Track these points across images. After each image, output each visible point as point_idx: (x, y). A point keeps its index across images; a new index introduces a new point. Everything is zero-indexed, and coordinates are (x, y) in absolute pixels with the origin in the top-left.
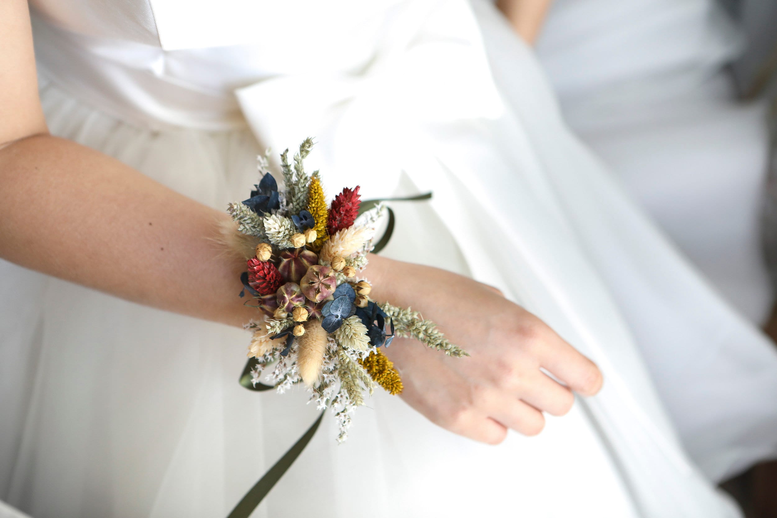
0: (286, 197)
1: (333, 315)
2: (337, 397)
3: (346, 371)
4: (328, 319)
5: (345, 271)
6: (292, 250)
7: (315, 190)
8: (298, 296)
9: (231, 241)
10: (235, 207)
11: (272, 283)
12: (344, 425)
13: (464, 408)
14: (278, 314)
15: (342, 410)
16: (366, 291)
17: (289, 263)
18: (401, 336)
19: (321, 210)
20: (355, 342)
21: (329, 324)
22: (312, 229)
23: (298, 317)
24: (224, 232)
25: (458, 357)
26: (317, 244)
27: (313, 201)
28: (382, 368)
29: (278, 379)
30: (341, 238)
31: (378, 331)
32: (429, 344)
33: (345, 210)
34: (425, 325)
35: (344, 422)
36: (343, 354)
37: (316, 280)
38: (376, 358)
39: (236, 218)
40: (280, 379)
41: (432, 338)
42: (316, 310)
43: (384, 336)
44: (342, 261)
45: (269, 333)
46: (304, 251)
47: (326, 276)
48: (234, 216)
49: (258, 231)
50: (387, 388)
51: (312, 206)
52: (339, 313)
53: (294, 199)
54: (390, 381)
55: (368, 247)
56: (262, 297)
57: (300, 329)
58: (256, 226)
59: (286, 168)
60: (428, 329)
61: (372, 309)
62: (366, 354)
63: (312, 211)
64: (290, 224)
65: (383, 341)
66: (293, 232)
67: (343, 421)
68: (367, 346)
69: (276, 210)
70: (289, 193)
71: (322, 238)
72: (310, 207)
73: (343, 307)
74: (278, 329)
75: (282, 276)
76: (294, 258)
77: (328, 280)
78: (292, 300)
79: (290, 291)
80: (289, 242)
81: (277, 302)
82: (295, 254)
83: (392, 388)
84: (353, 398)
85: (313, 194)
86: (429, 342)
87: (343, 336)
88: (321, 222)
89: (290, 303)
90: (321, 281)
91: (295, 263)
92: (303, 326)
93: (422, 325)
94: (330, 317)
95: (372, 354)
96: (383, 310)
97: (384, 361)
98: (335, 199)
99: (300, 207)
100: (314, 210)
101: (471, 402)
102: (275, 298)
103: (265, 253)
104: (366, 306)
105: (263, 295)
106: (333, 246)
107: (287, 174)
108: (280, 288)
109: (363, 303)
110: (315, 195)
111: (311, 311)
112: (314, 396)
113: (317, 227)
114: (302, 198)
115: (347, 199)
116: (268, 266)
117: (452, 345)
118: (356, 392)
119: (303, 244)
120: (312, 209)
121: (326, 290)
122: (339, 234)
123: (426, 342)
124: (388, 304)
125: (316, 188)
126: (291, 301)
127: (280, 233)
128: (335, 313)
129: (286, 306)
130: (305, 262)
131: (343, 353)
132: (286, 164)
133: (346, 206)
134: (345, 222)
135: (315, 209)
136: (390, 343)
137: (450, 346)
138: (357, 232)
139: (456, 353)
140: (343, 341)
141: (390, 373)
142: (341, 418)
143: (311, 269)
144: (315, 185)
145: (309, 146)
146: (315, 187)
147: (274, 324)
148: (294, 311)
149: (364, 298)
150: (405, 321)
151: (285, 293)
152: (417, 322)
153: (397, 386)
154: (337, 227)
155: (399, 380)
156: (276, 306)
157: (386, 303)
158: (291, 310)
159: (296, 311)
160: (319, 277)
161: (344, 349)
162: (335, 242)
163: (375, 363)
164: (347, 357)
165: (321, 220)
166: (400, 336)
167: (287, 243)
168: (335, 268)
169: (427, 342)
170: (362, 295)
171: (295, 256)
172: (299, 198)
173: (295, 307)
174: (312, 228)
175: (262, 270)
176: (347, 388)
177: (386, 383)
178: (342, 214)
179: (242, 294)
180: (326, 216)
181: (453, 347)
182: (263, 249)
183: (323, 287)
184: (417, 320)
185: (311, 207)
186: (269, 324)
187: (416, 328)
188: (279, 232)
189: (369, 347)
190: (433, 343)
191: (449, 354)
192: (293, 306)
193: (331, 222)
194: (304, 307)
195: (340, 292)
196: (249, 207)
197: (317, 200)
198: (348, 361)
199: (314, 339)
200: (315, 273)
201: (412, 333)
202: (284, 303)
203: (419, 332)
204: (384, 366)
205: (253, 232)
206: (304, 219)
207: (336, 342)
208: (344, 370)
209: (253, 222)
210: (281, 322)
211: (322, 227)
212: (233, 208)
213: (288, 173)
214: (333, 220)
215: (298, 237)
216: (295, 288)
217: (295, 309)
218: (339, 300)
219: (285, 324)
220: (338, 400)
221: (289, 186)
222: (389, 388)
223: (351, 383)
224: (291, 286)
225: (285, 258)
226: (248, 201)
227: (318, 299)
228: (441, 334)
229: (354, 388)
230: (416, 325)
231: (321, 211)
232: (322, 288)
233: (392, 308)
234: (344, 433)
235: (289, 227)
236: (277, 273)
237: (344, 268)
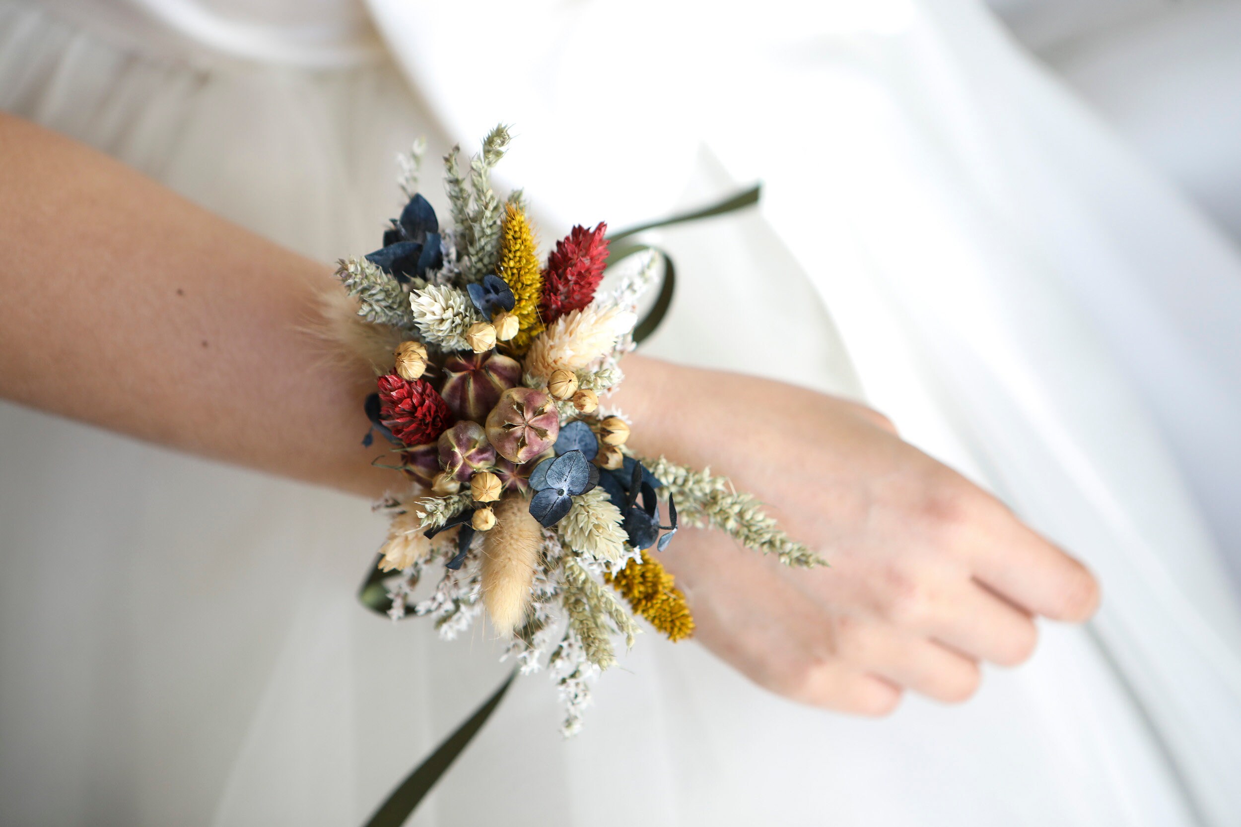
0: (456, 245)
1: (553, 489)
2: (561, 647)
3: (579, 596)
4: (543, 496)
5: (577, 398)
6: (468, 354)
7: (515, 232)
8: (481, 451)
9: (344, 333)
10: (352, 268)
11: (428, 424)
12: (576, 701)
13: (819, 661)
14: (441, 485)
15: (571, 671)
16: (619, 438)
17: (463, 381)
18: (690, 525)
19: (528, 274)
20: (598, 543)
21: (545, 508)
22: (510, 314)
23: (481, 494)
24: (330, 314)
25: (805, 568)
26: (520, 343)
27: (511, 256)
28: (653, 590)
29: (442, 612)
30: (569, 330)
31: (645, 518)
32: (748, 542)
33: (575, 274)
34: (739, 503)
35: (576, 696)
36: (573, 566)
37: (519, 420)
38: (640, 570)
39: (354, 291)
40: (446, 611)
41: (754, 529)
42: (519, 477)
43: (656, 528)
44: (570, 381)
45: (423, 526)
46: (492, 356)
47: (538, 412)
48: (349, 286)
49: (399, 315)
50: (661, 627)
51: (509, 265)
52: (565, 486)
53: (472, 250)
54: (668, 615)
55: (623, 344)
56: (410, 449)
57: (487, 517)
58: (395, 306)
59: (455, 186)
60: (745, 511)
61: (631, 471)
62: (619, 564)
63: (508, 276)
64: (464, 302)
65: (654, 538)
66: (471, 318)
67: (572, 696)
68: (621, 548)
69: (436, 270)
70: (463, 236)
71: (530, 329)
72: (504, 267)
73: (574, 473)
74: (441, 517)
75: (448, 408)
76: (474, 371)
77: (542, 419)
78: (469, 458)
79: (464, 440)
80: (462, 339)
81: (438, 462)
82: (474, 363)
83: (672, 628)
84: (593, 655)
85: (511, 242)
86: (747, 538)
87: (574, 531)
88: (527, 298)
89: (465, 465)
90: (527, 422)
91: (476, 381)
92: (491, 511)
93: (733, 504)
94: (547, 494)
95: (632, 563)
96: (653, 474)
97: (656, 576)
98: (555, 249)
99: (485, 266)
100: (513, 274)
101: (833, 650)
102: (434, 452)
103: (413, 365)
104: (619, 467)
105: (410, 445)
106: (552, 347)
107: (457, 198)
108: (444, 434)
109: (614, 462)
110: (516, 244)
111: (509, 479)
112: (515, 646)
113: (520, 307)
114: (488, 248)
115: (581, 250)
116: (420, 389)
117: (793, 544)
118: (600, 640)
119: (490, 345)
120: (509, 273)
121: (539, 439)
122: (565, 321)
123: (740, 537)
124: (663, 461)
125: (517, 229)
126: (467, 461)
127: (444, 323)
128: (557, 486)
129: (458, 471)
130: (495, 379)
131: (572, 563)
132: (456, 177)
133: (579, 264)
134: (577, 297)
135: (515, 271)
136: (667, 542)
137: (788, 547)
138: (600, 319)
139: (802, 560)
140: (574, 539)
141: (668, 600)
142: (569, 689)
143: (508, 396)
144: (514, 223)
145: (503, 143)
146: (514, 226)
147: (434, 508)
148: (474, 479)
149: (614, 451)
150: (699, 494)
151: (454, 444)
152: (723, 498)
153: (682, 624)
154: (560, 307)
155: (686, 612)
156: (437, 469)
157: (659, 458)
158: (468, 479)
159: (477, 480)
160: (523, 415)
161: (576, 554)
162: (556, 340)
163: (639, 579)
164: (581, 570)
165: (528, 295)
166: (687, 524)
167: (458, 341)
168: (556, 394)
169: (743, 538)
170: (611, 444)
171: (475, 366)
172: (483, 248)
173: (474, 473)
174: (508, 310)
175: (408, 398)
176: (582, 632)
177: (660, 620)
178: (569, 281)
179: (368, 440)
180: (539, 285)
181: (796, 547)
182: (410, 356)
183: (533, 434)
184: (723, 492)
185: (507, 268)
186: (423, 510)
187: (721, 510)
188: (442, 321)
189: (626, 549)
190: (754, 540)
191: (788, 561)
192: (470, 471)
193: (548, 297)
194: (493, 473)
195: (566, 438)
196: (381, 267)
197: (518, 254)
198: (583, 579)
199: (515, 536)
200: (515, 407)
201: (712, 520)
202: (453, 465)
203: (727, 519)
204: (655, 584)
205: (388, 318)
206: (492, 291)
207: (558, 540)
208: (574, 594)
209: (389, 298)
210: (448, 501)
211: (529, 308)
212: (347, 270)
213: (459, 195)
214: (552, 294)
215: (480, 331)
216: (476, 434)
217: (475, 477)
218: (564, 460)
219: (456, 506)
220: (564, 653)
221: (462, 222)
222: (665, 629)
223: (589, 623)
224: (466, 429)
225: (455, 371)
226: (378, 253)
227: (522, 456)
228: (771, 522)
229: (594, 632)
230: (719, 503)
231: (528, 276)
232: (530, 436)
233: (673, 469)
234: (576, 718)
235: (461, 310)
236: (439, 403)
237: (575, 393)
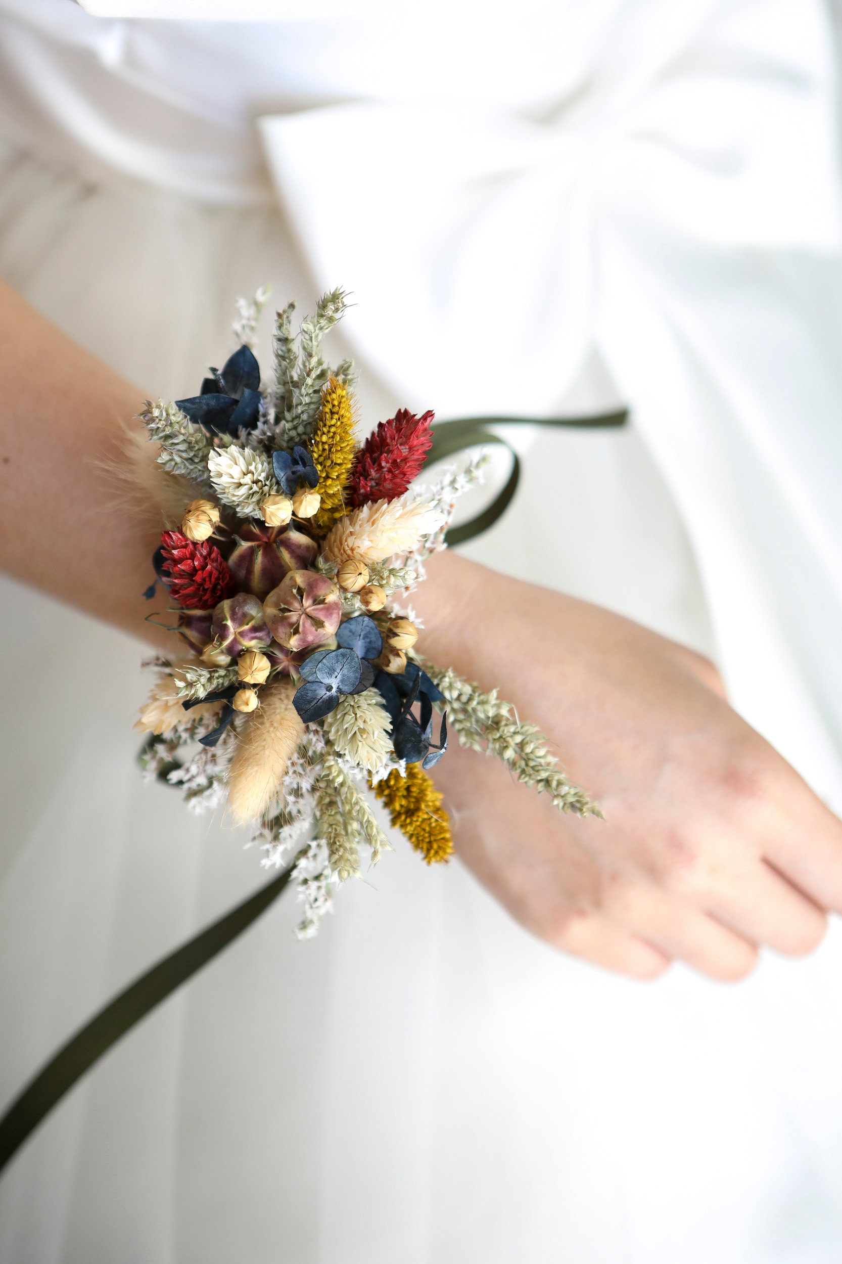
0: (276, 406)
1: (322, 683)
2: (309, 846)
3: (334, 798)
4: (311, 689)
5: (365, 593)
6: (261, 523)
7: (334, 406)
8: (255, 629)
9: (144, 477)
10: (156, 413)
11: (208, 589)
12: (314, 906)
13: (581, 914)
14: (210, 655)
15: (316, 873)
16: (406, 642)
17: (252, 552)
19: (340, 453)
20: (359, 749)
21: (310, 702)
22: (312, 491)
23: (246, 674)
24: (134, 454)
25: (578, 815)
26: (321, 522)
27: (325, 430)
28: (414, 806)
29: (193, 785)
30: (372, 520)
31: (416, 731)
32: (523, 776)
33: (390, 461)
34: (522, 734)
35: (316, 900)
36: (332, 765)
37: (296, 605)
38: (406, 783)
39: (155, 437)
40: (199, 785)
41: (532, 764)
42: (293, 663)
43: (426, 744)
44: (360, 574)
45: (180, 695)
46: (288, 531)
47: (318, 601)
48: (152, 430)
49: (199, 470)
50: (417, 846)
51: (321, 439)
52: (335, 683)
53: (288, 416)
54: (427, 835)
55: (433, 543)
56: (186, 611)
57: (248, 699)
58: (196, 460)
59: (283, 345)
60: (527, 743)
61: (413, 679)
62: (383, 774)
63: (319, 450)
64: (267, 469)
65: (423, 753)
66: (271, 487)
67: (312, 898)
68: (385, 758)
69: (249, 429)
70: (283, 398)
71: (333, 510)
72: (315, 441)
73: (345, 671)
74: (202, 689)
75: (232, 576)
76: (266, 543)
77: (321, 610)
78: (242, 634)
79: (240, 614)
80: (257, 508)
81: (210, 631)
82: (269, 534)
83: (428, 850)
84: (335, 862)
85: (327, 416)
86: (523, 771)
87: (337, 731)
88: (335, 477)
89: (235, 641)
90: (305, 610)
91: (265, 554)
92: (256, 693)
93: (515, 733)
94: (314, 687)
95: (394, 774)
96: (438, 685)
97: (422, 792)
98: (376, 430)
99: (299, 435)
100: (324, 450)
101: (598, 904)
102: (209, 619)
103: (199, 527)
104: (400, 672)
105: (188, 608)
106: (351, 533)
107: (283, 358)
108: (221, 603)
109: (396, 665)
110: (332, 418)
111: (282, 662)
112: (261, 835)
113: (326, 485)
114: (305, 417)
115: (402, 437)
116: (204, 552)
117: (570, 788)
118: (345, 849)
119: (283, 521)
120: (321, 448)
121: (314, 629)
122: (370, 509)
123: (516, 769)
124: (450, 673)
125: (336, 403)
126: (238, 636)
127: (240, 488)
128: (327, 681)
129: (227, 646)
130: (286, 556)
131: (332, 763)
132: (285, 336)
133: (395, 452)
134: (388, 485)
135: (326, 447)
136: (435, 761)
137: (564, 789)
138: (406, 514)
139: (576, 806)
140: (338, 738)
141: (429, 819)
142: (308, 892)
143: (292, 578)
144: (334, 396)
145: (337, 310)
146: (333, 400)
147: (195, 679)
148: (243, 657)
149: (398, 655)
150: (482, 716)
151: (228, 616)
152: (506, 725)
153: (439, 847)
154: (369, 493)
155: (448, 835)
156: (208, 639)
157: (447, 671)
158: (237, 656)
159: (245, 659)
160: (302, 601)
161: (340, 755)
162: (357, 527)
163: (403, 792)
164: (340, 772)
165: (336, 474)
166: (465, 744)
167: (254, 510)
168: (343, 584)
169: (519, 771)
170: (395, 647)
171: (269, 539)
172: (298, 417)
173: (243, 650)
174: (312, 486)
175: (190, 559)
176: (329, 837)
177: (417, 838)
178: (383, 468)
179: (150, 593)
180: (350, 466)
181: (573, 791)
182: (198, 516)
183: (308, 623)
184: (508, 719)
185: (319, 442)
186: (184, 679)
187: (501, 737)
188: (240, 485)
189: (392, 760)
190: (530, 775)
191: (561, 804)
192: (240, 648)
193: (357, 480)
194: (264, 654)
195: (351, 631)
196: (188, 417)
197: (333, 429)
198: (341, 781)
199: (275, 725)
200: (295, 591)
201: (491, 746)
202: (223, 637)
203: (506, 747)
204: (418, 801)
205: (188, 471)
206: (300, 463)
207: (323, 736)
208: (330, 795)
209: (192, 451)
210: (213, 674)
211: (335, 488)
212: (151, 413)
213: (286, 355)
214: (361, 478)
215: (275, 503)
216: (252, 610)
217: (244, 654)
218: (337, 656)
219: (221, 681)
220: (311, 853)
221: (285, 383)
222: (422, 848)
223: (338, 829)
224: (245, 602)
225: (246, 539)
226: (191, 401)
227: (294, 643)
228: (552, 759)
229: (341, 840)
230: (501, 729)
231: (339, 455)
232: (305, 624)
233: (459, 685)
234: (311, 922)
235: (262, 477)
236: (224, 571)
237: (364, 588)
